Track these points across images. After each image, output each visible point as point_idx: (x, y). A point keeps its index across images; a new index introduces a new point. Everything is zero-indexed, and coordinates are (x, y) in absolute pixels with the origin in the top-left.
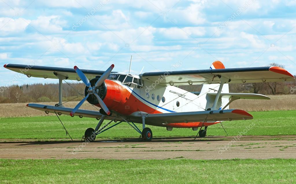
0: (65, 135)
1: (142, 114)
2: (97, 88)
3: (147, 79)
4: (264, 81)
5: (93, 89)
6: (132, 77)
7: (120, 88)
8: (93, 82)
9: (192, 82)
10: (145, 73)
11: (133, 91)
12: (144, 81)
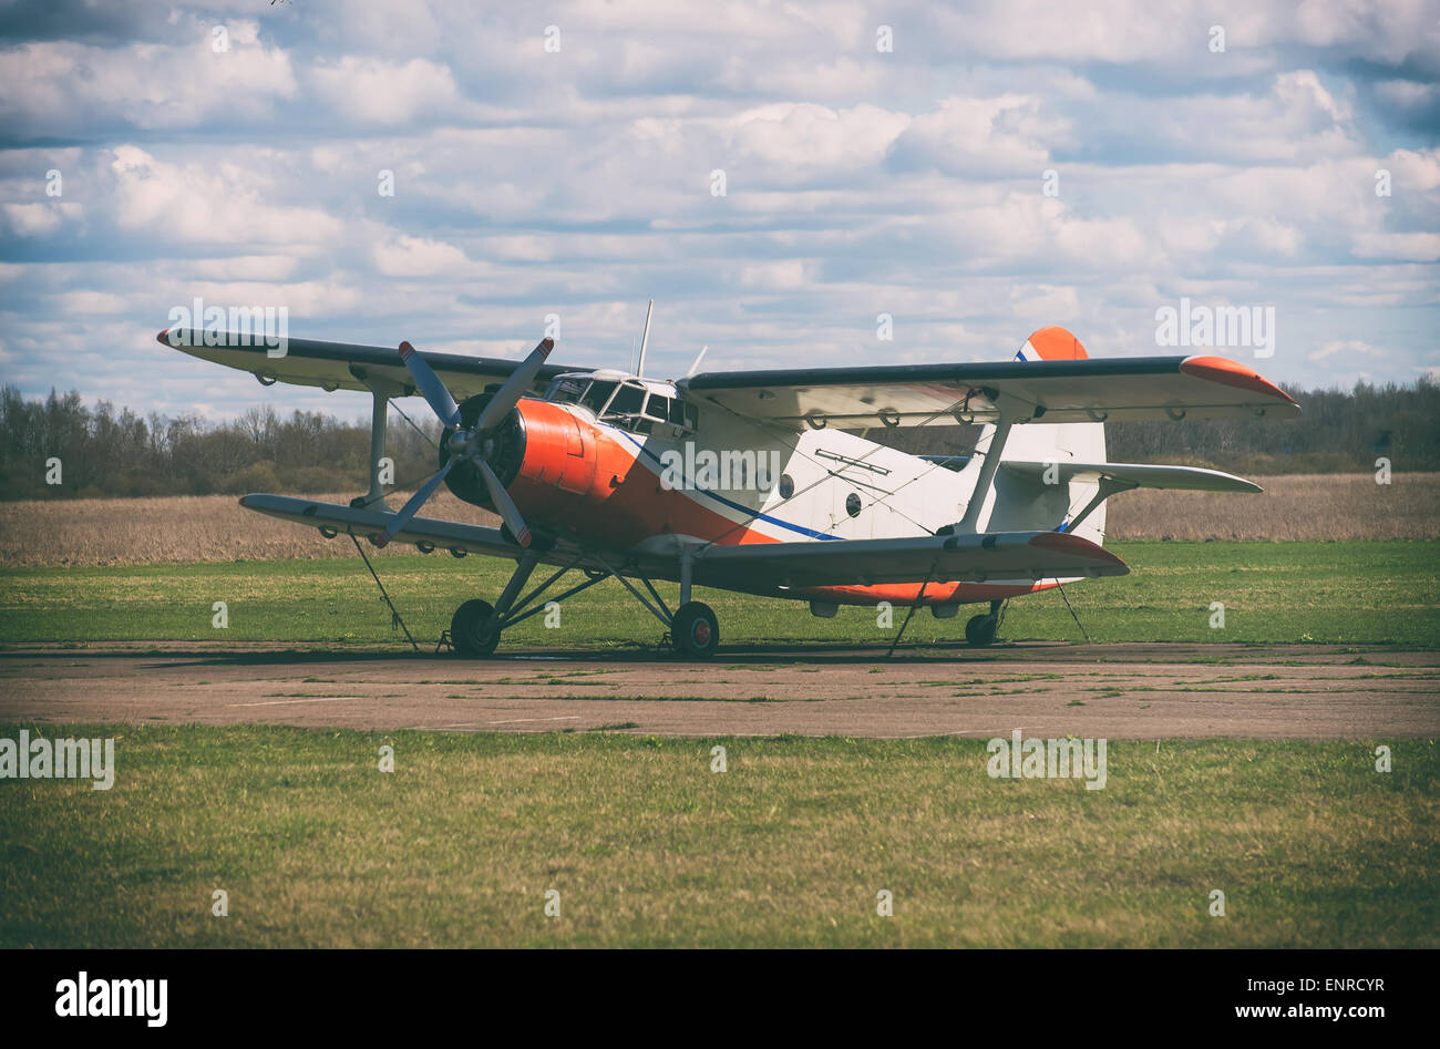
0: (386, 631)
1: (682, 545)
2: (484, 435)
3: (710, 398)
4: (1180, 414)
5: (466, 439)
6: (644, 393)
7: (586, 436)
8: (471, 409)
9: (898, 416)
10: (699, 376)
11: (643, 448)
12: (696, 408)
